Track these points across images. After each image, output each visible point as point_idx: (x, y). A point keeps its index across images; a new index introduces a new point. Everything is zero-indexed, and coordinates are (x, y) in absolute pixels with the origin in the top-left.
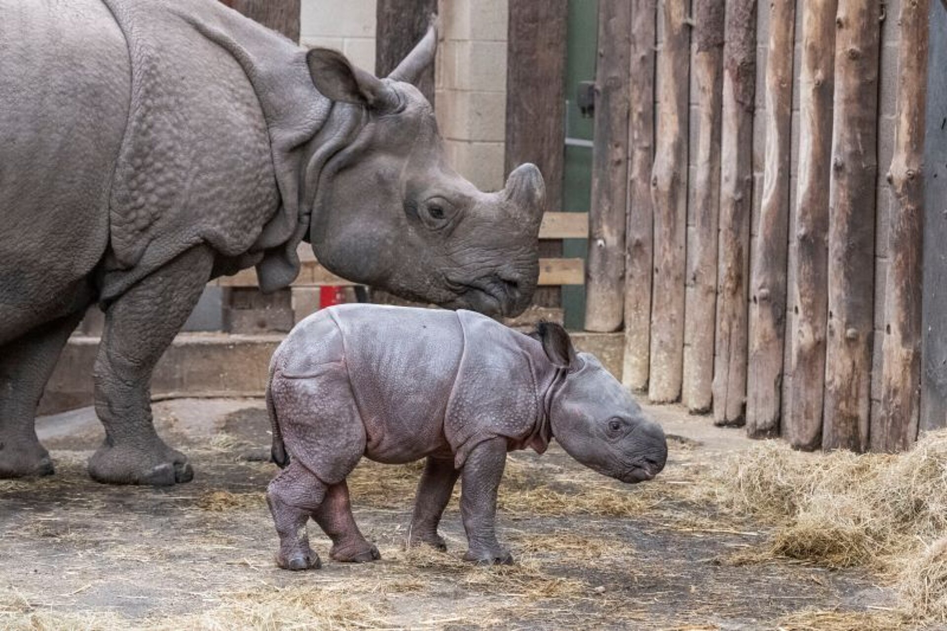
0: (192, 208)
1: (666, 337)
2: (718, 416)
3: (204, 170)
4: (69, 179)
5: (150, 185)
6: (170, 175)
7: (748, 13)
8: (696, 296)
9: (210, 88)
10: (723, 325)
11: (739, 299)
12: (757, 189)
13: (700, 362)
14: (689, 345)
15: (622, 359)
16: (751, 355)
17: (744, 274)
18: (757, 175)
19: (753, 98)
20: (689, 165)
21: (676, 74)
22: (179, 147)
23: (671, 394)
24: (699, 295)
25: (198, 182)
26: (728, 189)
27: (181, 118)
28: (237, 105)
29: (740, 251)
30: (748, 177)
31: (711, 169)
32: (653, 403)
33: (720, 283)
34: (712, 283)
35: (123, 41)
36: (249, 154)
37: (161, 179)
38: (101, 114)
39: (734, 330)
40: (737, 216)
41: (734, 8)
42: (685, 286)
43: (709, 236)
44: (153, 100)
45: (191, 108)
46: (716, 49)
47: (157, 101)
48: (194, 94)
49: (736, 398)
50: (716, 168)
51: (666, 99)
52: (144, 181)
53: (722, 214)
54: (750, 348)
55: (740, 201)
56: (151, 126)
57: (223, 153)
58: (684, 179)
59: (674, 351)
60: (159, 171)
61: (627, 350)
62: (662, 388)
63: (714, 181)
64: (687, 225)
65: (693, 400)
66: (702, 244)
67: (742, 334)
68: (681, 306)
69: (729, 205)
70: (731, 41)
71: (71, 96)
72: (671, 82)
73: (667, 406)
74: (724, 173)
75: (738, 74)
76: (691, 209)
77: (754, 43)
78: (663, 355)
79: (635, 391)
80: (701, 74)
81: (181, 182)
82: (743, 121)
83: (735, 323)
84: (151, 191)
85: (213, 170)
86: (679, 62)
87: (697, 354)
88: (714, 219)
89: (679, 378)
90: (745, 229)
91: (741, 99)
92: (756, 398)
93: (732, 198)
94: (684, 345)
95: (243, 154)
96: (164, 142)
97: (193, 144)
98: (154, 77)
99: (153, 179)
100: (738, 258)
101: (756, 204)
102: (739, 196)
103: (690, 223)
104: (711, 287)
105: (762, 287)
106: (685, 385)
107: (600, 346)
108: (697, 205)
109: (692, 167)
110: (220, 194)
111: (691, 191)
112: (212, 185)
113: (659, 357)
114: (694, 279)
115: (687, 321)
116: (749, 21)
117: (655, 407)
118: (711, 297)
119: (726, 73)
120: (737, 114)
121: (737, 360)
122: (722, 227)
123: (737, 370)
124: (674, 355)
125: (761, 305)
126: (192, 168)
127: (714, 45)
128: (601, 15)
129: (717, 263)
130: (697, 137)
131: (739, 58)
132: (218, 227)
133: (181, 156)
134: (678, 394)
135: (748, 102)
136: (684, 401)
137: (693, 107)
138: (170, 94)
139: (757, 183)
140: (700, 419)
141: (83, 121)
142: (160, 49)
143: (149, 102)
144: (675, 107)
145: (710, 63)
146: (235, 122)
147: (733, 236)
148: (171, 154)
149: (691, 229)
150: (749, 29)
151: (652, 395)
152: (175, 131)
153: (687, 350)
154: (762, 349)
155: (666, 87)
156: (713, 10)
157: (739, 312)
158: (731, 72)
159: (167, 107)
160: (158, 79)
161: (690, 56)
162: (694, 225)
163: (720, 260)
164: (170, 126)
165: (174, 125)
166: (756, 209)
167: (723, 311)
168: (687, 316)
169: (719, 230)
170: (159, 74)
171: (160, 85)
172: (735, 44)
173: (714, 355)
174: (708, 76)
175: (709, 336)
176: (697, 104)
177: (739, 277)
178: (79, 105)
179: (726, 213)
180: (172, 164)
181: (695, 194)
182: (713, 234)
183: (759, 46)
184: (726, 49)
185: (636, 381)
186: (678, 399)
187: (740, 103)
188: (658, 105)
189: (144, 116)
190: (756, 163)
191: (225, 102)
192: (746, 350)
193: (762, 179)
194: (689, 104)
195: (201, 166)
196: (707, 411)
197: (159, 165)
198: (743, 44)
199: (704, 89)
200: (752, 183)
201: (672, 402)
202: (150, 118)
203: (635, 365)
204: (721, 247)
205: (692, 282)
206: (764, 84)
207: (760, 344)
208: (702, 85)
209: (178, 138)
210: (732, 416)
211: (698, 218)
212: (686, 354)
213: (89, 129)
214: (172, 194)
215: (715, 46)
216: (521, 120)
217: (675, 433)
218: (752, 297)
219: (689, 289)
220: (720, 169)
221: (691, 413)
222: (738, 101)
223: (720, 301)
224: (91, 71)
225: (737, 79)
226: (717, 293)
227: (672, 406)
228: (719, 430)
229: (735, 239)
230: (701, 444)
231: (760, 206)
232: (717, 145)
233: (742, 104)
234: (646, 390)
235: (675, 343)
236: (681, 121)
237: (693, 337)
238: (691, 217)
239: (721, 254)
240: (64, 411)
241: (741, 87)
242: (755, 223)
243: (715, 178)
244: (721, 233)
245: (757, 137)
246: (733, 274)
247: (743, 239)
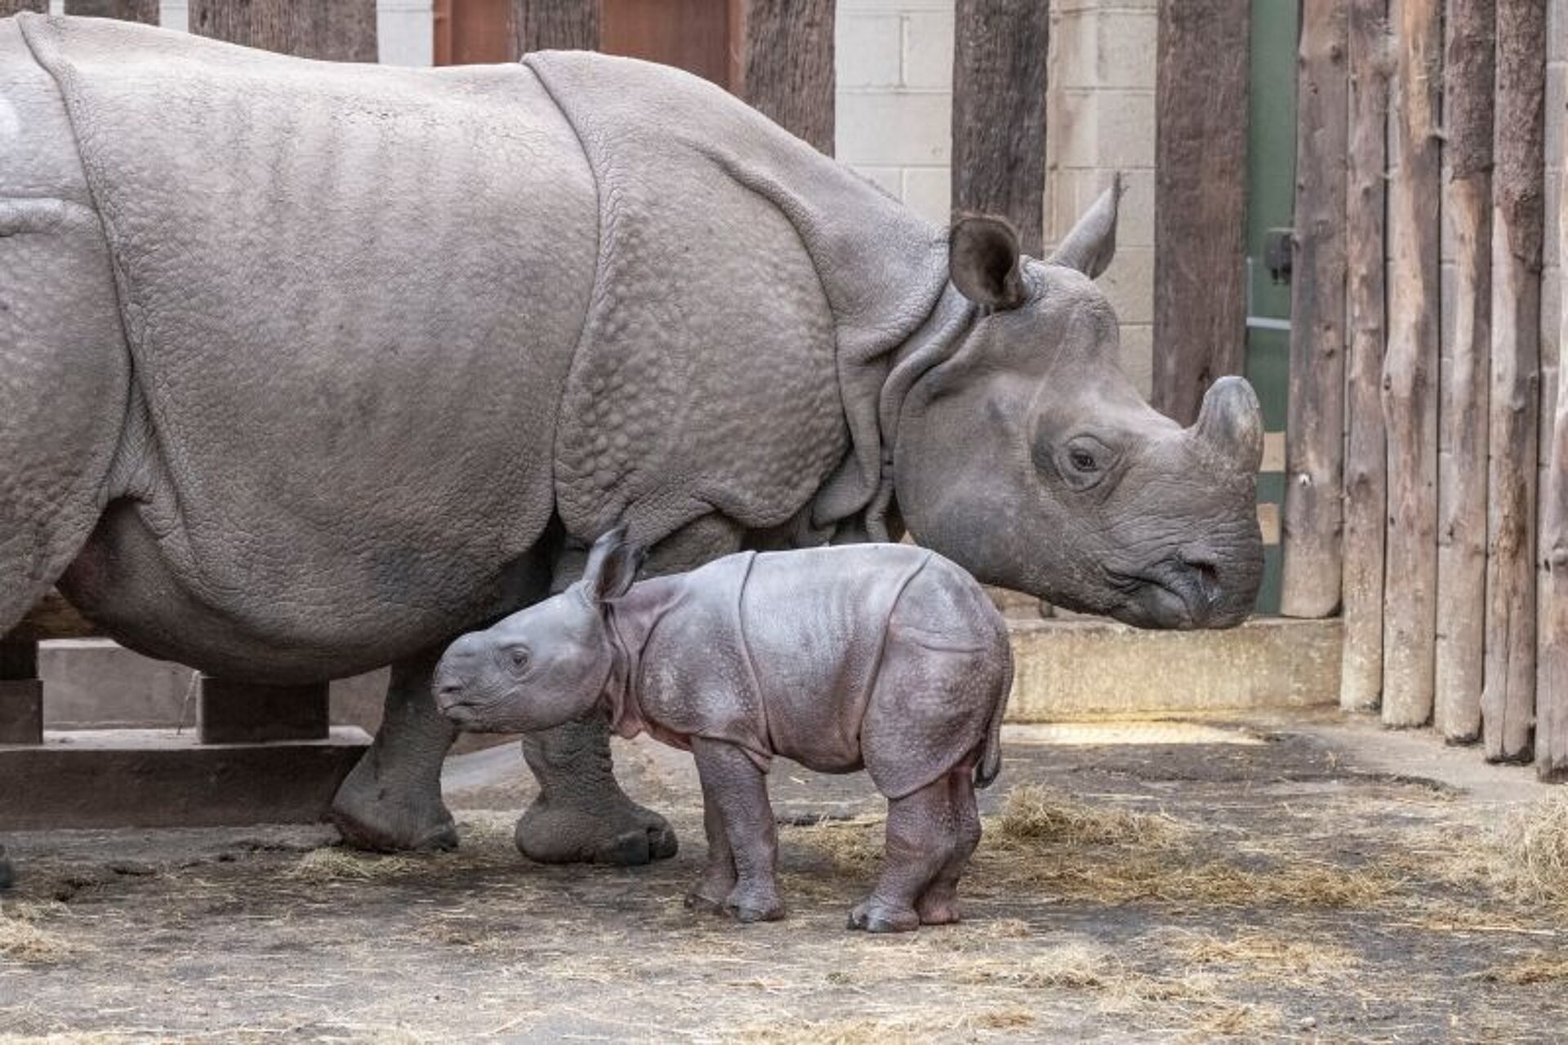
0: (686, 454)
1: (1408, 626)
2: (1491, 747)
3: (710, 395)
4: (489, 408)
5: (615, 418)
6: (650, 404)
7: (1531, 119)
8: (1453, 560)
9: (731, 265)
10: (1497, 605)
11: (1522, 563)
12: (1547, 391)
13: (1462, 663)
14: (1444, 637)
15: (1340, 659)
16: (1542, 651)
17: (1530, 525)
18: (1547, 370)
19: (1540, 251)
20: (1440, 356)
21: (1418, 215)
22: (668, 361)
23: (1418, 715)
24: (1458, 558)
25: (697, 415)
26: (1502, 394)
27: (676, 312)
28: (782, 289)
29: (1523, 488)
30: (1534, 374)
31: (1476, 362)
32: (1389, 727)
33: (1492, 540)
34: (1479, 540)
35: (592, 192)
36: (793, 369)
37: (633, 410)
38: (542, 307)
39: (1515, 613)
40: (1516, 436)
41: (1508, 110)
42: (1437, 544)
43: (1473, 468)
44: (629, 285)
45: (696, 298)
46: (1481, 176)
47: (637, 287)
48: (703, 274)
49: (1519, 719)
50: (1484, 362)
51: (1404, 255)
52: (606, 414)
53: (1494, 430)
54: (1541, 641)
55: (1522, 411)
56: (623, 327)
57: (746, 368)
58: (1433, 379)
59: (1420, 646)
60: (632, 398)
61: (1347, 645)
62: (1404, 704)
63: (1480, 379)
64: (1439, 451)
65: (1452, 722)
66: (1462, 480)
67: (1529, 620)
68: (1431, 576)
69: (1504, 419)
70: (1503, 163)
71: (494, 280)
72: (1411, 228)
73: (1412, 732)
74: (1496, 369)
75: (1516, 214)
76: (1445, 426)
77: (1540, 164)
78: (1404, 653)
79: (1361, 708)
80: (1458, 215)
81: (667, 416)
82: (1525, 286)
83: (1516, 602)
84: (617, 427)
85: (725, 395)
86: (1423, 197)
87: (1457, 652)
88: (1481, 440)
89: (1428, 689)
90: (1529, 455)
91: (1520, 253)
92: (1550, 719)
93: (1509, 408)
94: (1436, 637)
95: (783, 368)
96: (645, 350)
97: (692, 356)
98: (633, 248)
99: (623, 410)
100: (1520, 501)
101: (1547, 415)
102: (1520, 403)
103: (1443, 446)
104: (1477, 546)
105: (1556, 546)
106: (1438, 700)
107: (1306, 640)
108: (1454, 418)
109: (1445, 359)
110: (736, 432)
111: (1445, 398)
112: (723, 418)
113: (1397, 656)
114: (1451, 534)
115: (1440, 599)
116: (1532, 131)
117: (1392, 735)
118: (1478, 561)
119: (1497, 214)
120: (1515, 277)
121: (1519, 659)
122: (1493, 452)
123: (1521, 676)
124: (1421, 652)
125: (1558, 575)
126: (688, 392)
127: (1477, 169)
128: (1301, 125)
129: (1487, 509)
130: (1452, 313)
131: (1517, 188)
132: (729, 482)
133: (670, 374)
134: (1426, 713)
135: (1532, 258)
136: (1437, 724)
137: (1446, 267)
138: (661, 275)
139: (1548, 383)
140: (1463, 752)
141: (511, 319)
142: (651, 204)
143: (621, 289)
144: (1418, 265)
145: (1471, 197)
146: (773, 317)
147: (1511, 466)
148: (654, 371)
149: (1444, 455)
150: (1532, 143)
151: (1388, 715)
152: (664, 335)
153: (1441, 643)
154: (1557, 643)
155: (1403, 234)
156: (1475, 115)
157: (1523, 584)
158: (1505, 211)
159: (653, 296)
160: (641, 252)
161: (1440, 186)
162: (1449, 450)
163: (1492, 504)
164: (655, 327)
165: (664, 325)
166: (1546, 425)
167: (1496, 583)
168: (1441, 591)
169: (1489, 458)
170: (644, 243)
171: (645, 262)
172: (1511, 167)
173: (1484, 652)
174: (1470, 218)
175: (1476, 624)
176: (1452, 262)
177: (1521, 531)
178: (507, 295)
179: (1500, 429)
180: (653, 386)
181: (1450, 401)
182: (1481, 463)
183: (1549, 169)
184: (1497, 174)
185: (1360, 695)
186: (1429, 722)
187: (1520, 259)
188: (1391, 264)
189: (612, 311)
190: (1546, 349)
191: (759, 285)
192: (1533, 644)
193: (1555, 377)
194: (1440, 262)
195: (705, 389)
196: (1473, 740)
197: (630, 388)
198: (1524, 166)
199: (1462, 238)
200: (1539, 383)
201: (1419, 726)
202: (621, 314)
203: (1361, 668)
204: (1492, 484)
205: (1449, 539)
206: (1557, 228)
207: (1556, 634)
208: (1460, 231)
209: (668, 346)
210: (1512, 748)
211: (1456, 439)
212: (1439, 651)
213: (521, 331)
214: (651, 434)
215: (1480, 171)
216: (1177, 291)
217: (1424, 775)
218: (1541, 562)
219: (1442, 549)
220: (1490, 361)
221: (1448, 742)
222: (1516, 256)
223: (1492, 569)
224: (530, 239)
225: (1514, 221)
226: (1487, 556)
227: (1419, 733)
228: (1492, 769)
229: (1515, 471)
230: (1464, 792)
231: (1552, 421)
232: (1485, 327)
233: (1523, 260)
234: (1377, 707)
235: (1422, 633)
236: (1426, 287)
237: (1450, 623)
238: (1444, 437)
239: (1493, 494)
240: (480, 749)
241: (1520, 235)
242: (1545, 444)
243: (1481, 376)
244: (1493, 462)
245: (1546, 311)
246: (1512, 525)
247: (1528, 471)
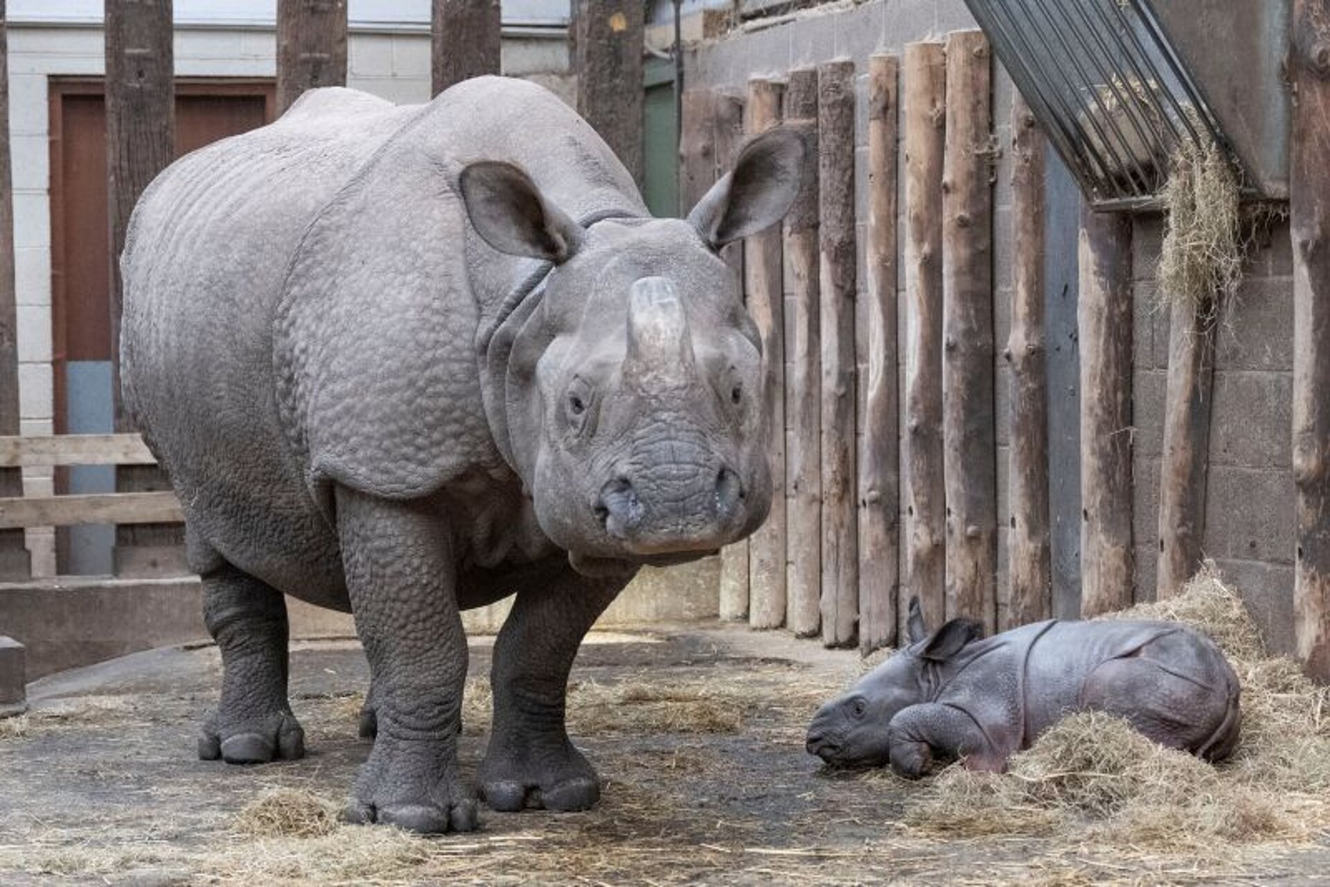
1: (767, 556)
2: (828, 637)
3: (331, 377)
7: (845, 187)
8: (798, 507)
10: (829, 535)
11: (847, 505)
12: (861, 381)
13: (806, 580)
14: (792, 563)
15: (718, 584)
16: (862, 565)
17: (851, 476)
18: (861, 366)
19: (854, 281)
20: (785, 362)
21: (767, 262)
23: (775, 619)
24: (801, 505)
25: (323, 395)
26: (829, 384)
29: (846, 451)
30: (852, 369)
31: (810, 364)
32: (755, 629)
33: (825, 489)
34: (816, 491)
39: (842, 541)
40: (840, 413)
41: (829, 182)
42: (786, 497)
43: (810, 439)
46: (810, 231)
49: (847, 616)
50: (816, 364)
51: (757, 290)
53: (824, 412)
54: (861, 558)
55: (843, 396)
57: (357, 351)
58: (780, 379)
59: (775, 570)
61: (723, 573)
62: (765, 612)
63: (814, 376)
64: (786, 430)
65: (799, 623)
66: (803, 448)
67: (852, 545)
68: (782, 518)
69: (832, 401)
70: (827, 220)
72: (762, 272)
73: (771, 632)
74: (825, 367)
75: (836, 255)
76: (789, 412)
77: (852, 220)
78: (764, 576)
79: (736, 618)
80: (794, 259)
82: (844, 305)
83: (843, 533)
85: (342, 376)
86: (770, 250)
87: (801, 572)
88: (815, 420)
89: (782, 601)
90: (850, 427)
91: (840, 283)
92: (869, 613)
93: (835, 394)
94: (787, 563)
100: (844, 460)
101: (861, 399)
102: (842, 390)
103: (789, 426)
104: (814, 496)
105: (870, 490)
106: (789, 608)
108: (796, 405)
109: (788, 364)
110: (349, 410)
111: (789, 392)
113: (759, 578)
114: (796, 487)
115: (789, 536)
116: (846, 196)
117: (757, 634)
118: (815, 507)
119: (823, 256)
120: (836, 301)
121: (846, 573)
122: (824, 427)
123: (847, 586)
124: (777, 575)
125: (872, 510)
127: (808, 227)
128: (682, 203)
129: (820, 469)
130: (793, 330)
131: (837, 237)
134: (781, 618)
135: (848, 286)
136: (789, 627)
137: (787, 298)
139: (862, 377)
140: (808, 643)
144: (767, 297)
145: (804, 247)
147: (837, 435)
149: (790, 433)
150: (846, 205)
151: (754, 620)
153: (791, 568)
154: (873, 558)
155: (756, 276)
157: (847, 519)
158: (829, 253)
161: (782, 240)
162: (793, 429)
163: (824, 465)
166: (861, 405)
167: (829, 520)
168: (789, 530)
169: (821, 432)
172: (832, 222)
173: (821, 571)
174: (803, 260)
175: (815, 550)
176: (792, 294)
177: (846, 481)
179: (828, 410)
181: (793, 394)
182: (815, 436)
183: (858, 223)
184: (822, 228)
185: (734, 608)
186: (783, 624)
187: (839, 287)
188: (748, 299)
190: (859, 352)
192: (856, 561)
193: (867, 370)
194: (783, 295)
195: (329, 371)
196: (815, 634)
198: (840, 221)
199: (798, 275)
200: (855, 376)
201: (776, 628)
203: (734, 590)
204: (824, 449)
205: (794, 491)
206: (865, 264)
207: (872, 552)
208: (796, 271)
210: (843, 637)
211: (798, 419)
212: (789, 573)
215: (811, 227)
217: (781, 656)
218: (860, 502)
219: (790, 500)
220: (820, 363)
221: (798, 637)
222: (837, 286)
223: (825, 509)
225: (835, 261)
226: (822, 503)
227: (777, 632)
228: (829, 653)
229: (840, 439)
230: (810, 666)
231: (865, 401)
232: (815, 338)
233: (842, 288)
234: (746, 617)
235: (777, 562)
236: (774, 313)
237: (797, 552)
238: (789, 420)
239: (825, 457)
241: (839, 270)
242: (861, 416)
243: (815, 374)
244: (824, 436)
245: (859, 324)
246: (839, 478)
247: (849, 439)
